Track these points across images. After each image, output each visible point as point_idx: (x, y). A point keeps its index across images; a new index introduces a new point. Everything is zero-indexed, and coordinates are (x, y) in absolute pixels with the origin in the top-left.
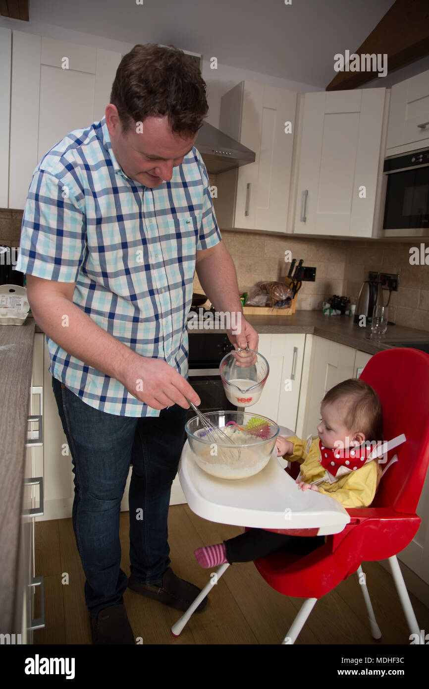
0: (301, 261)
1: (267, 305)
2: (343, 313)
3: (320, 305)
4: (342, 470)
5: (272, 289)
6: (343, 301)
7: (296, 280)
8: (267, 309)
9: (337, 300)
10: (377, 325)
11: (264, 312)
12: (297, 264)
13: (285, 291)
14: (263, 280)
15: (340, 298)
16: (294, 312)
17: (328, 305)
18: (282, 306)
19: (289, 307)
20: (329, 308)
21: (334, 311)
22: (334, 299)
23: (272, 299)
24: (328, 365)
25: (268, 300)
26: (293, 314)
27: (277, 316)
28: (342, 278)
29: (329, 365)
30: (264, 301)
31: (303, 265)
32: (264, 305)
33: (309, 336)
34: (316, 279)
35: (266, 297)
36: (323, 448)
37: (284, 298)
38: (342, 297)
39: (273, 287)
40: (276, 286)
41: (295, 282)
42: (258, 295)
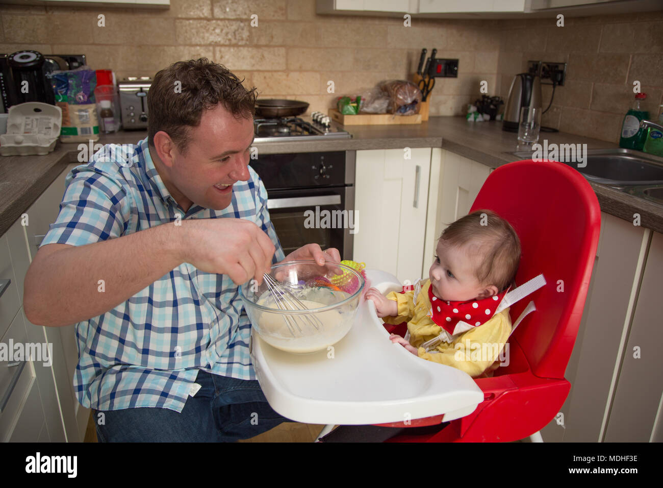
0: (434, 52)
1: (389, 112)
2: (493, 118)
3: (465, 109)
4: (461, 326)
5: (394, 90)
6: (494, 103)
7: (427, 76)
8: (387, 116)
9: (487, 102)
10: (526, 134)
11: (383, 120)
12: (428, 55)
13: (411, 92)
14: (387, 78)
15: (490, 99)
16: (427, 119)
17: (473, 109)
18: (406, 111)
19: (417, 113)
20: (474, 113)
21: (480, 116)
22: (483, 102)
23: (394, 103)
24: (458, 189)
25: (389, 105)
26: (423, 122)
27: (401, 125)
28: (495, 72)
29: (460, 188)
30: (385, 106)
31: (437, 56)
32: (384, 111)
33: (437, 151)
34: (459, 75)
35: (388, 101)
36: (434, 299)
37: (409, 101)
38: (494, 97)
39: (395, 88)
40: (398, 86)
41: (427, 80)
42: (378, 98)
